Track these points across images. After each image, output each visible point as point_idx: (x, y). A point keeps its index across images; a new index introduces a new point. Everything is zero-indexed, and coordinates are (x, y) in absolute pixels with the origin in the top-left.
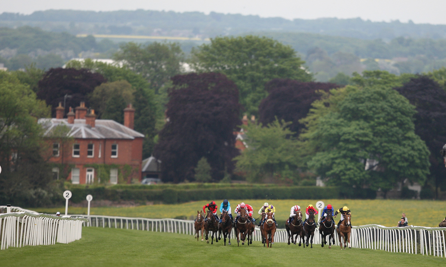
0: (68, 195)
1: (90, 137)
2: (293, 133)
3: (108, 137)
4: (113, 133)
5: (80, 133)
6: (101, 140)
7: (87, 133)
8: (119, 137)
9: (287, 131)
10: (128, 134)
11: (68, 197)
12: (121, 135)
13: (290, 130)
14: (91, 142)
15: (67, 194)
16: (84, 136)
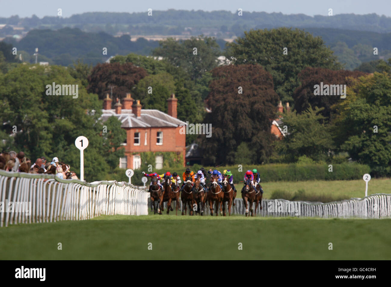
0: (130, 174)
1: (136, 126)
2: (325, 118)
3: (153, 126)
4: (157, 121)
5: (127, 122)
6: (147, 128)
7: (133, 122)
8: (164, 125)
9: (320, 116)
10: (172, 122)
11: (131, 175)
12: (166, 124)
13: (322, 115)
14: (137, 131)
15: (130, 172)
16: (131, 125)
